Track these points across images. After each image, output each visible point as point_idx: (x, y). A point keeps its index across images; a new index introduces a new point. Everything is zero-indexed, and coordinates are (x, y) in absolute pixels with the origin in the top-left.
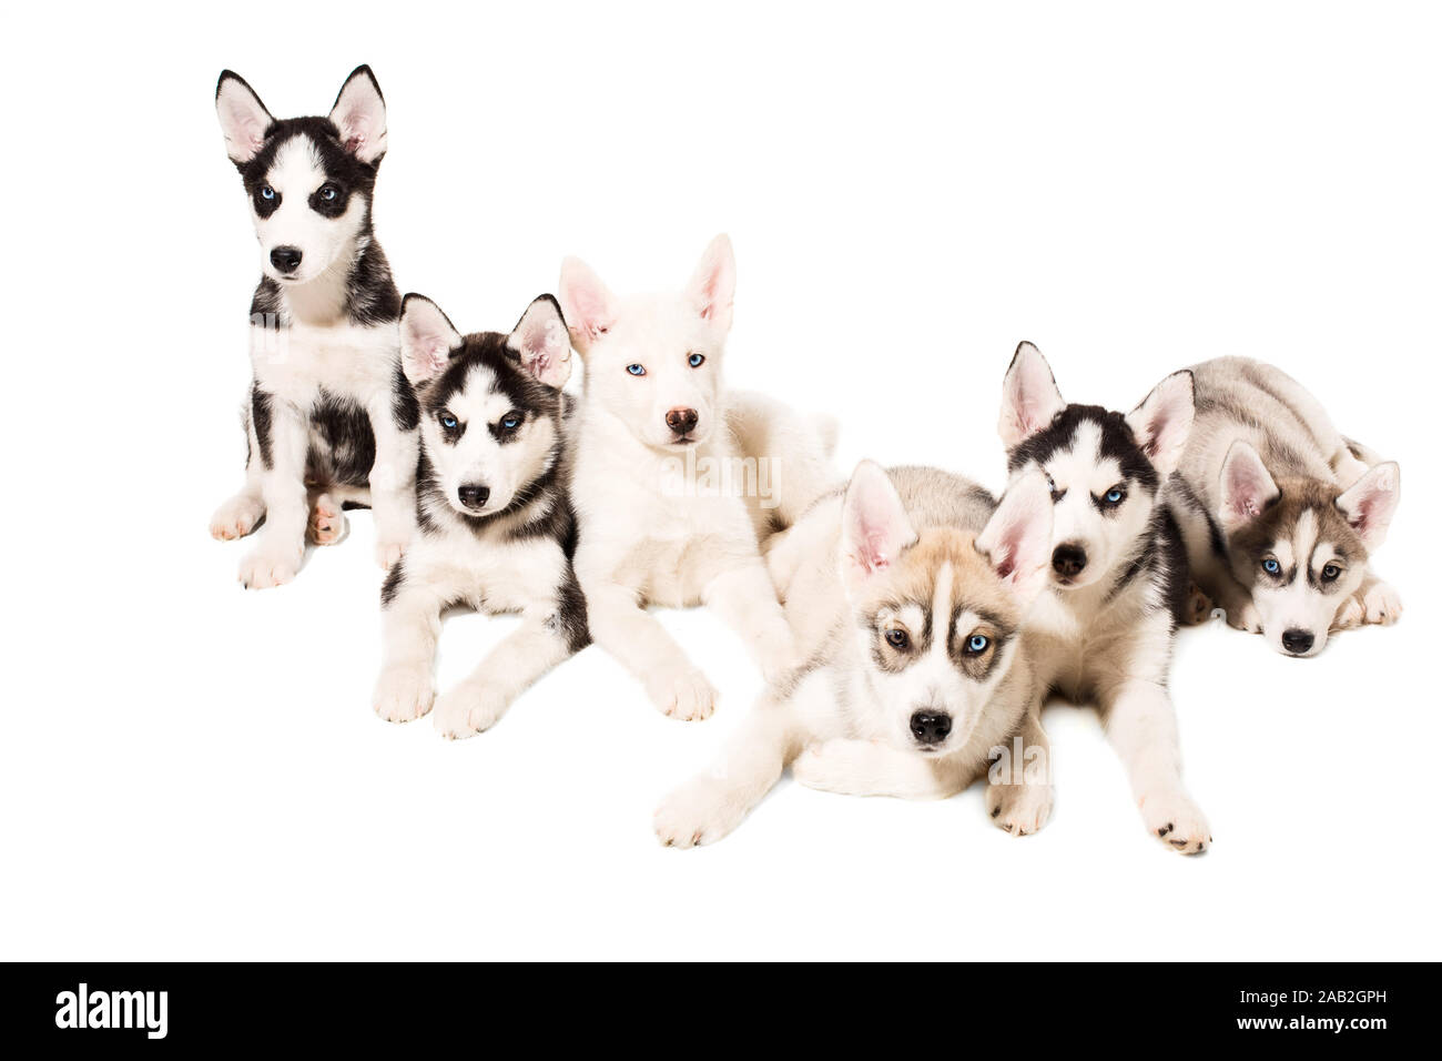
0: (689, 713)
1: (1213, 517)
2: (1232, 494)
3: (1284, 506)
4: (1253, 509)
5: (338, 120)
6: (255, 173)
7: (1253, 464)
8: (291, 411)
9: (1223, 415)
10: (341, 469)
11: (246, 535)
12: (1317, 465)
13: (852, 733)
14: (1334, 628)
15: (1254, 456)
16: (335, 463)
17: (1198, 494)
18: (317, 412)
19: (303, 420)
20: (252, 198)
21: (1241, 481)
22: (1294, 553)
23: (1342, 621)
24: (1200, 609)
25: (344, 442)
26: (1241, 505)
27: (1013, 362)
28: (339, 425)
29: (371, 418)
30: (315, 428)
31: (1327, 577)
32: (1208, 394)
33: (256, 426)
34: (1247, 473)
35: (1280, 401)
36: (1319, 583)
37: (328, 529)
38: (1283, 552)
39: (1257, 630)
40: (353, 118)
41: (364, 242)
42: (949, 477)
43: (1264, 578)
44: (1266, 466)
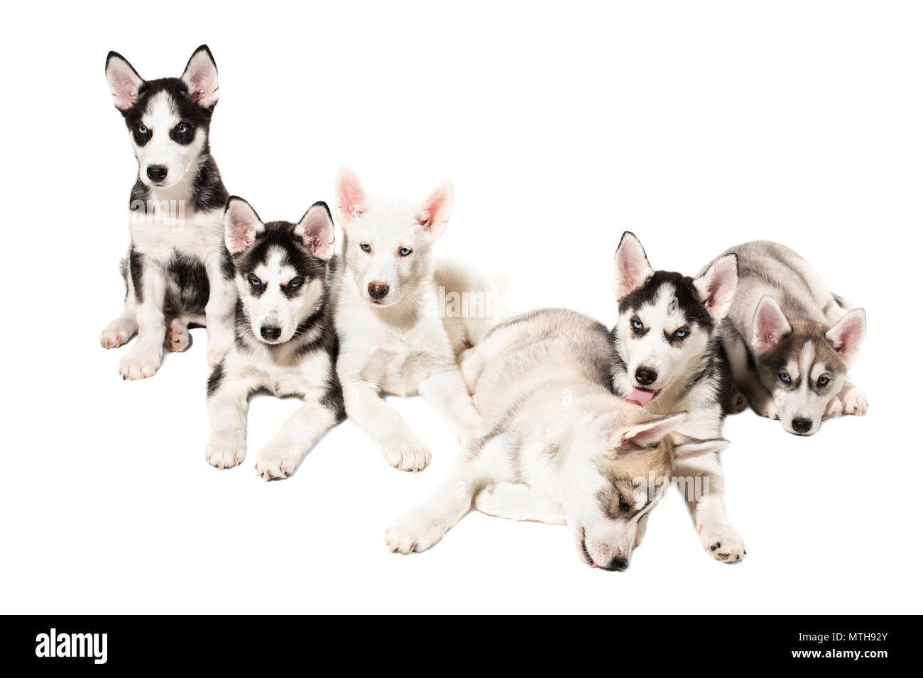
0: (410, 466)
1: (748, 344)
2: (761, 330)
3: (794, 338)
4: (773, 339)
5: (187, 80)
6: (134, 117)
7: (775, 311)
8: (155, 265)
9: (756, 278)
10: (188, 303)
11: (123, 344)
12: (815, 312)
13: (518, 480)
14: (825, 417)
15: (776, 305)
16: (183, 300)
17: (739, 329)
18: (172, 265)
19: (163, 271)
20: (132, 133)
21: (766, 322)
22: (799, 369)
23: (830, 412)
24: (739, 403)
25: (189, 285)
26: (766, 337)
27: (620, 245)
28: (187, 274)
29: (207, 270)
30: (171, 275)
31: (820, 385)
32: (747, 265)
33: (132, 274)
34: (771, 317)
35: (792, 269)
36: (816, 388)
37: (178, 341)
38: (792, 369)
39: (775, 417)
40: (196, 79)
41: (205, 159)
42: (580, 316)
43: (780, 383)
44: (783, 311)
